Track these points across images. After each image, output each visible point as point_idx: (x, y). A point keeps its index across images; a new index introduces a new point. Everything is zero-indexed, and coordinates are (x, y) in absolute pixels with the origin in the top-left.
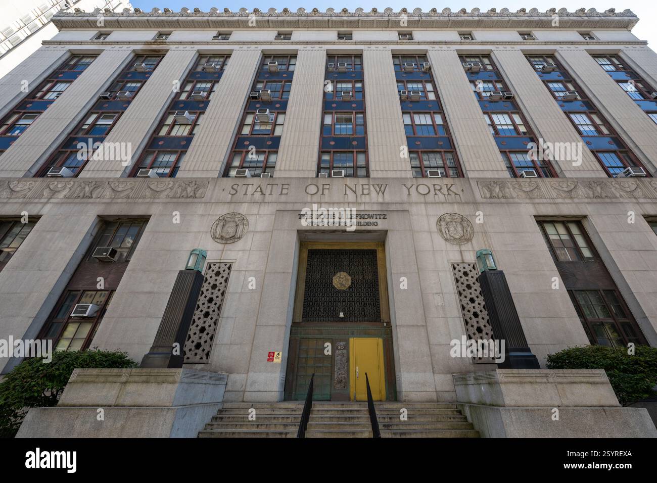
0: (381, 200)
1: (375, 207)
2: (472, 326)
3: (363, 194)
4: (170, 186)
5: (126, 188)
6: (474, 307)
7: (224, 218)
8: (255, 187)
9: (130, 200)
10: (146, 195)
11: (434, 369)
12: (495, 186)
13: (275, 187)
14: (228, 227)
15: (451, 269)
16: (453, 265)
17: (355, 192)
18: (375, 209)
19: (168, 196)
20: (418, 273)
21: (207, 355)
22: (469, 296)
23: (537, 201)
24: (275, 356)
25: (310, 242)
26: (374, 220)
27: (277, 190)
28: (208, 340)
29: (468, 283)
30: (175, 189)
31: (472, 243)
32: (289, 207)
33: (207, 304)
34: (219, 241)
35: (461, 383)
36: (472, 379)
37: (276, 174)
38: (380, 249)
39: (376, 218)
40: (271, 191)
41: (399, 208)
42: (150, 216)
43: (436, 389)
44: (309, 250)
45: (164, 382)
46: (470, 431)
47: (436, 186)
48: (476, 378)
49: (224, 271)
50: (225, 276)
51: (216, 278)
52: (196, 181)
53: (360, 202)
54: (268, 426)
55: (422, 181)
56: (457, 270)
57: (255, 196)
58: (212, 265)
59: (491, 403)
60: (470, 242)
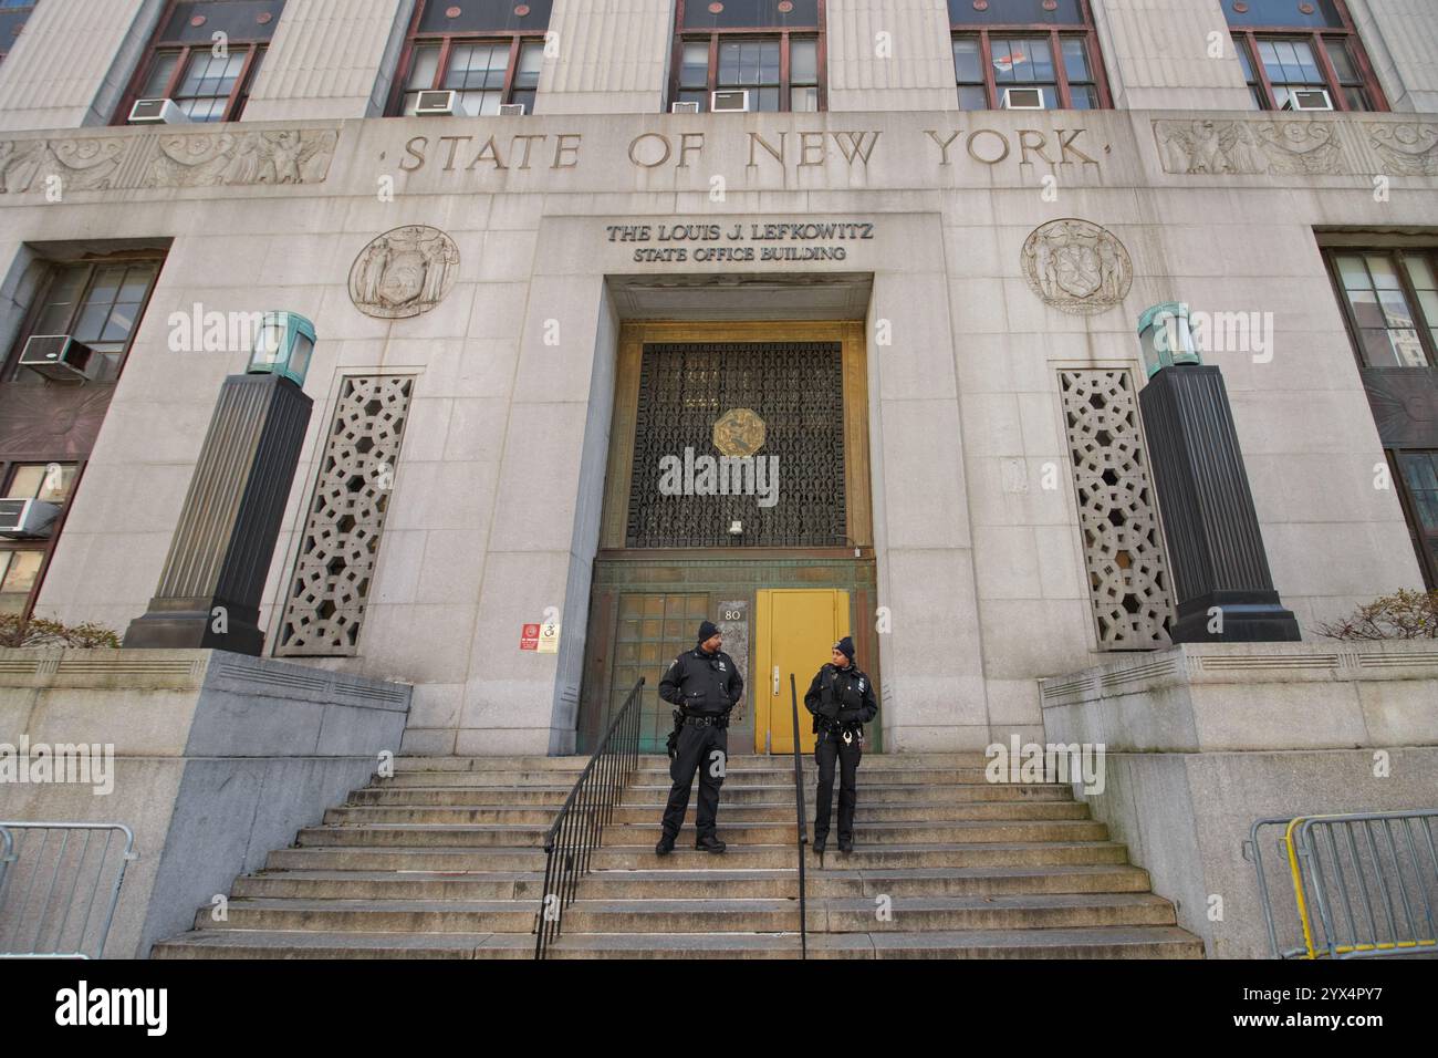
0: (857, 182)
1: (842, 204)
2: (1105, 549)
3: (804, 163)
4: (226, 147)
5: (98, 159)
6: (1114, 497)
7: (387, 241)
8: (477, 145)
9: (111, 196)
10: (155, 179)
11: (988, 666)
12: (1208, 134)
13: (537, 143)
14: (399, 269)
15: (1057, 385)
16: (1063, 375)
17: (780, 158)
18: (840, 211)
19: (219, 179)
20: (959, 398)
21: (354, 633)
22: (1103, 466)
23: (1326, 181)
24: (542, 635)
25: (648, 321)
26: (836, 243)
27: (543, 154)
28: (355, 594)
29: (1102, 427)
30: (238, 156)
31: (1123, 311)
32: (581, 206)
33: (345, 495)
34: (373, 310)
35: (1062, 700)
36: (1098, 683)
37: (542, 105)
38: (852, 339)
39: (842, 237)
40: (526, 158)
41: (912, 203)
42: (169, 241)
43: (989, 718)
44: (645, 345)
45: (156, 689)
46: (1079, 823)
47: (1027, 136)
48: (1110, 681)
49: (392, 399)
50: (396, 414)
51: (370, 419)
52: (299, 131)
53: (794, 187)
54: (502, 815)
55: (985, 119)
56: (1073, 389)
57: (477, 172)
58: (356, 383)
59: (1153, 746)
60: (1118, 307)
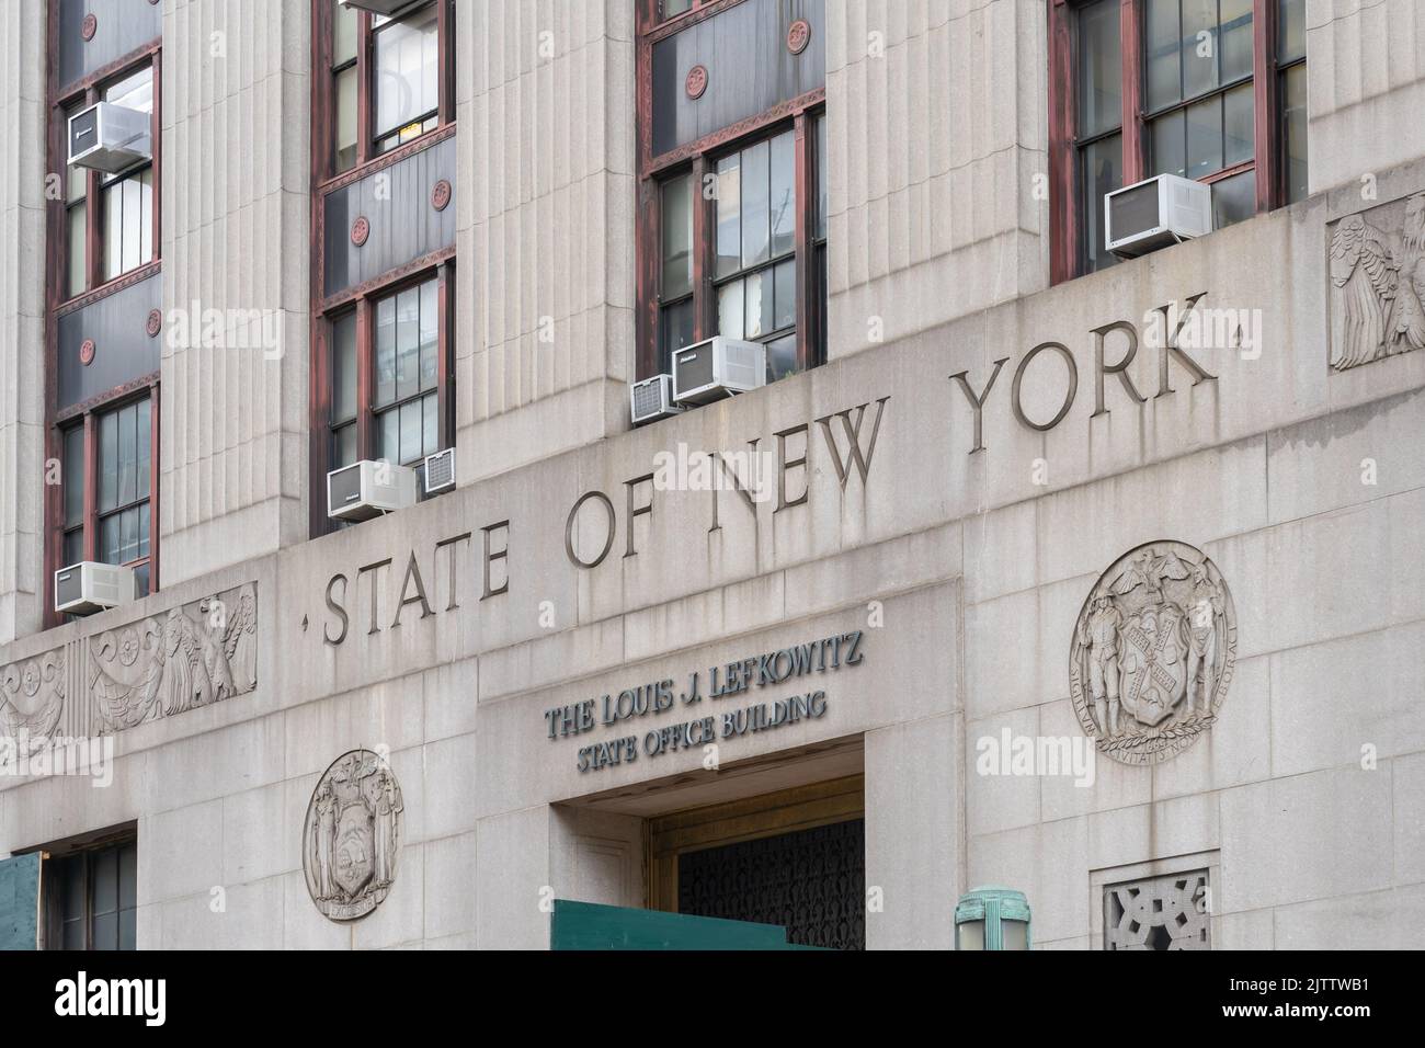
0: (850, 532)
3: (781, 504)
4: (154, 645)
7: (330, 785)
8: (398, 574)
13: (462, 552)
14: (348, 833)
15: (1102, 918)
16: (1114, 896)
18: (825, 605)
27: (470, 572)
30: (169, 659)
32: (518, 672)
34: (332, 909)
37: (466, 458)
39: (822, 668)
40: (453, 584)
41: (922, 565)
42: (135, 825)
44: (682, 858)
47: (1109, 339)
52: (217, 597)
53: (768, 565)
56: (1125, 921)
57: (403, 631)
60: (1203, 736)
